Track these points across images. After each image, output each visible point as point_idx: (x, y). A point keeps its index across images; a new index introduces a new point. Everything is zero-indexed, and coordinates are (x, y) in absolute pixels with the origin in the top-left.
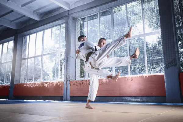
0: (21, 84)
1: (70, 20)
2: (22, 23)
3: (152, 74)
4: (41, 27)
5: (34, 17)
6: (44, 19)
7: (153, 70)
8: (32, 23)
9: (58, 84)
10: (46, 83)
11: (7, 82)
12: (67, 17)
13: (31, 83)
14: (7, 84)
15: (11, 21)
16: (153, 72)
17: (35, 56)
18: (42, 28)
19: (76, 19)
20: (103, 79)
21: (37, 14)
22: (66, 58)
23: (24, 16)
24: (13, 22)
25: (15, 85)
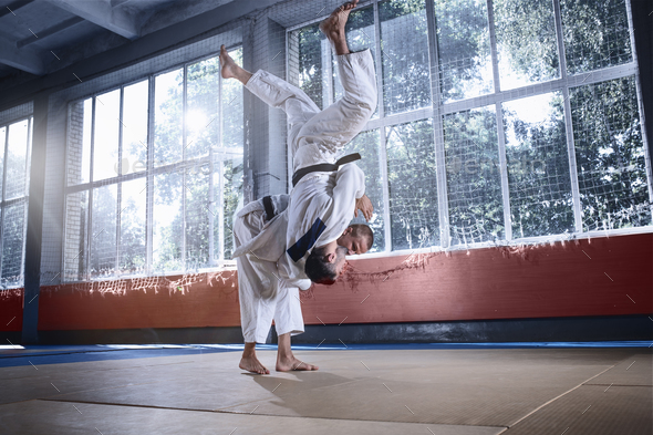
0: (69, 285)
1: (263, 34)
2: (64, 49)
3: (607, 231)
4: (141, 64)
5: (113, 22)
6: (152, 30)
7: (609, 214)
8: (105, 48)
9: (224, 279)
10: (174, 278)
11: (11, 280)
12: (249, 22)
13: (112, 279)
14: (13, 287)
15: (21, 43)
16: (612, 225)
17: (120, 175)
18: (144, 65)
19: (284, 28)
20: (406, 257)
21: (127, 14)
22: (251, 181)
23: (77, 19)
24: (25, 47)
25: (44, 288)
